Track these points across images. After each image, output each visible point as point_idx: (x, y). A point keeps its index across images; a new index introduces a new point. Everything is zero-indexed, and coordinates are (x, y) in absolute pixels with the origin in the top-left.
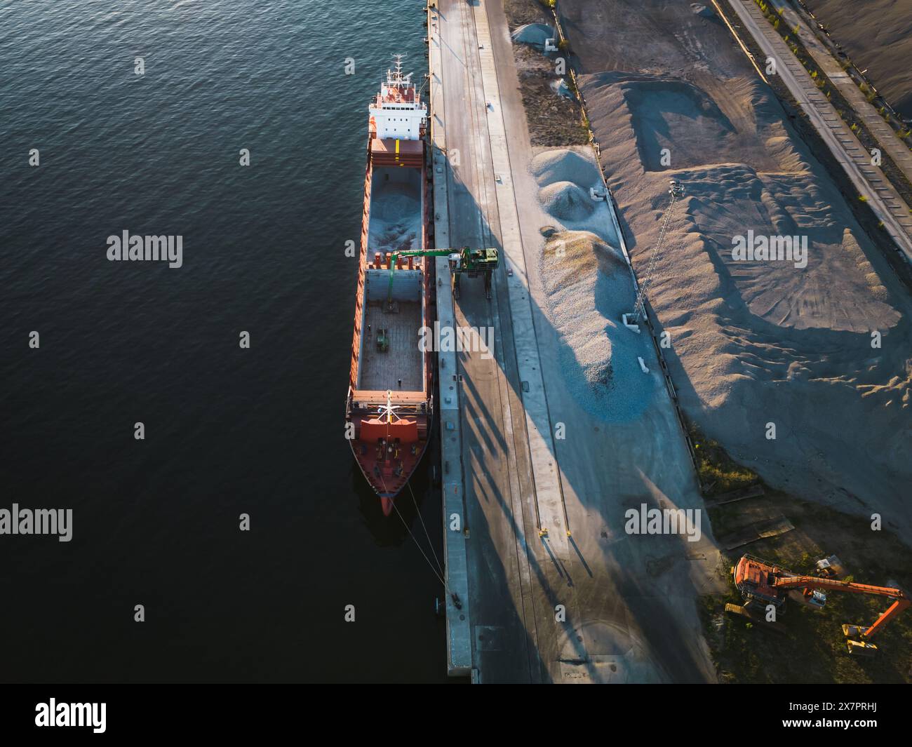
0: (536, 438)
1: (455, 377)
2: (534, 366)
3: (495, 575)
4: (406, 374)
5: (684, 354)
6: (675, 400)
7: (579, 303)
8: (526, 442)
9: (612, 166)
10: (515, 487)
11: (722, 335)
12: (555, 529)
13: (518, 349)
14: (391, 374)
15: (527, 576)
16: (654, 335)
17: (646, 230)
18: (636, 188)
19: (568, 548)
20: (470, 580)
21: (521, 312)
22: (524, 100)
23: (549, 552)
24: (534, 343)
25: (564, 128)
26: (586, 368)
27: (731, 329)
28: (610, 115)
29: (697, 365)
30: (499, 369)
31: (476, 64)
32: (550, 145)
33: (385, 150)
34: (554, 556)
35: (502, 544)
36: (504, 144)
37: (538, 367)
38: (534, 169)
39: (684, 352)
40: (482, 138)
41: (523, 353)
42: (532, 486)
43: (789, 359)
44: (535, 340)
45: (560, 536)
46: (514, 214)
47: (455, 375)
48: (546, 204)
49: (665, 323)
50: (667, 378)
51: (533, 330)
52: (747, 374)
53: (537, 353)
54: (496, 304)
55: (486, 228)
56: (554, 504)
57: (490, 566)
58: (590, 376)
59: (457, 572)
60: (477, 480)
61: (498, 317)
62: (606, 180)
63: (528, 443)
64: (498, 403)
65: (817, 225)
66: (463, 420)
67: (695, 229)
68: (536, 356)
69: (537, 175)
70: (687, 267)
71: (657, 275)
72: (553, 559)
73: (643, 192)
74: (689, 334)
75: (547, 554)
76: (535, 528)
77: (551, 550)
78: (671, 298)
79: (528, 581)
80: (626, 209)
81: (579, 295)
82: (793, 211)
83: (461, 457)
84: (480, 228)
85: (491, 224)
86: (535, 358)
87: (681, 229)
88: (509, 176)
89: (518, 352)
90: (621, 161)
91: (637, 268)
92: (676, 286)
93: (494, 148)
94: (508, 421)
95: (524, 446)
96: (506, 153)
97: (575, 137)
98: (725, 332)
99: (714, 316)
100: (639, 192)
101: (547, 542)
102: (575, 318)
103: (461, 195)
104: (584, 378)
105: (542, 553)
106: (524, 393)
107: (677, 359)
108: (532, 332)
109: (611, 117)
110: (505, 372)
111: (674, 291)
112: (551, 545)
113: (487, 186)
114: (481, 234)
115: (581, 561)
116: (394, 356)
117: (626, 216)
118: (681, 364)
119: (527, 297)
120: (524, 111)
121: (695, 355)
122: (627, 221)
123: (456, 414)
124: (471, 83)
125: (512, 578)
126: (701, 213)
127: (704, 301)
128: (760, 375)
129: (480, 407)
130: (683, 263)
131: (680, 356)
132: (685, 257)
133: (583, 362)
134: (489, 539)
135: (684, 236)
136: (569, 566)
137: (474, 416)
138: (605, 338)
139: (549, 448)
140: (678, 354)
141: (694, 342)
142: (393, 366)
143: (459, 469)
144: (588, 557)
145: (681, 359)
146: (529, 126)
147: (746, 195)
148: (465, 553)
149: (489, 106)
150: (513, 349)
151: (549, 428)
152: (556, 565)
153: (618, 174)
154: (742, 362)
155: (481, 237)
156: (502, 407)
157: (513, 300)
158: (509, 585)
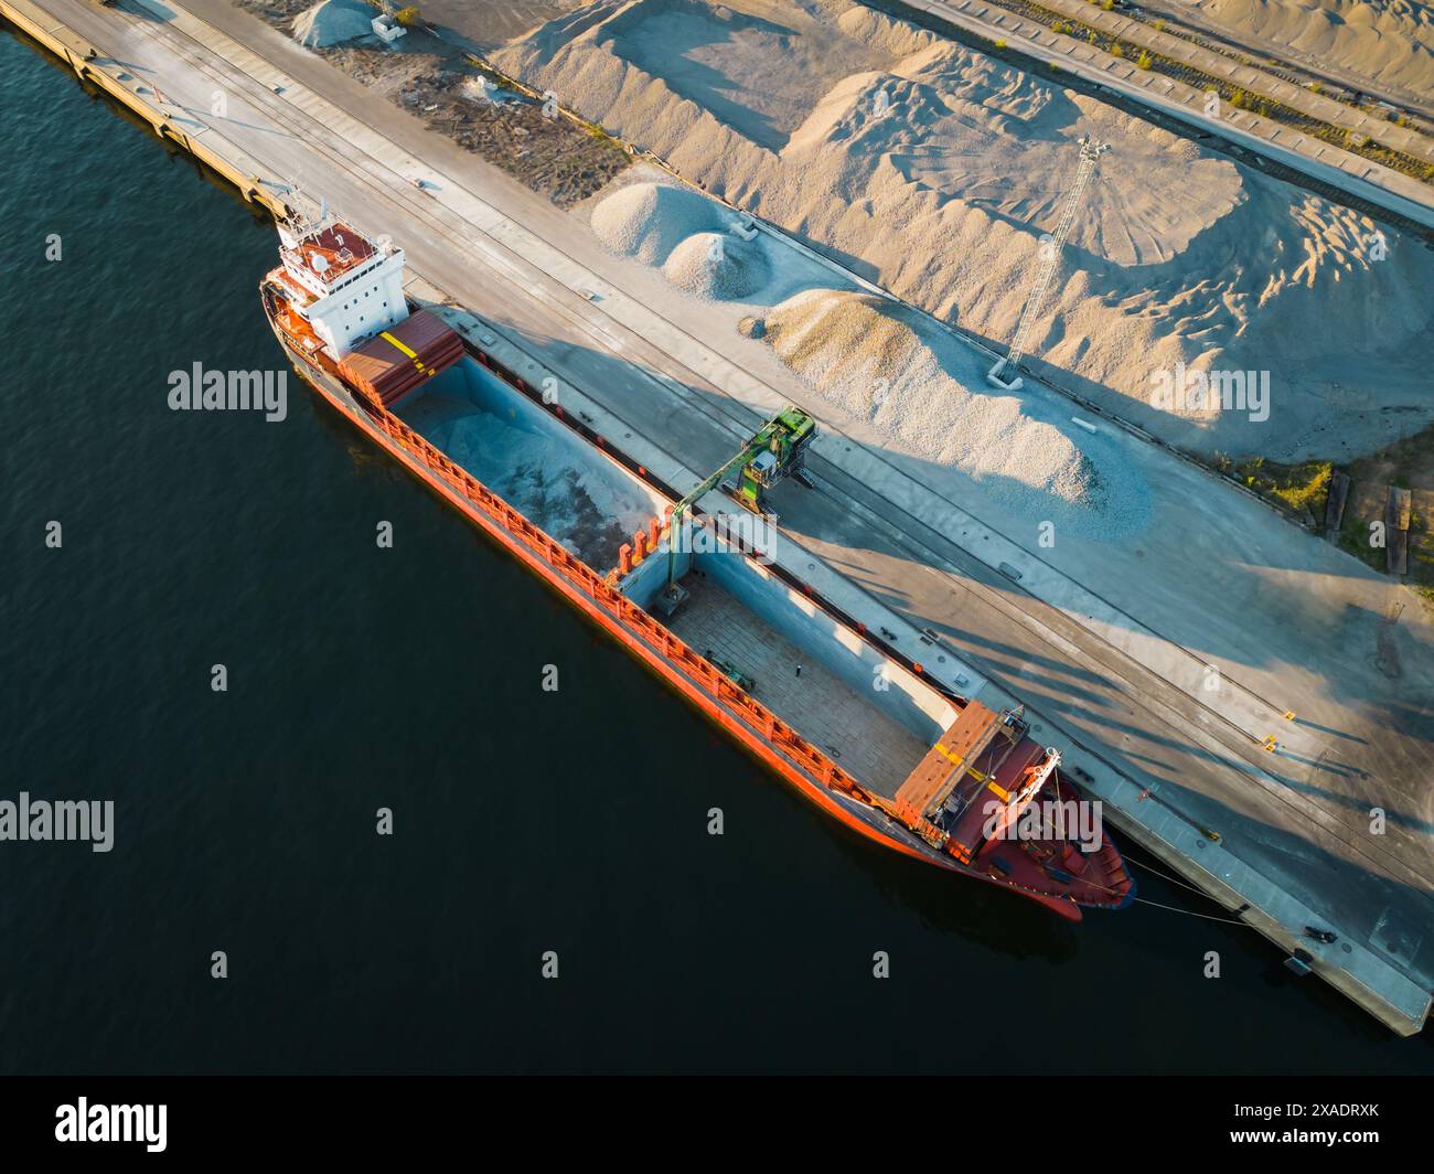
0: (1106, 630)
1: (922, 639)
2: (982, 534)
3: (1301, 855)
4: (817, 694)
5: (1105, 375)
6: (1158, 442)
7: (936, 401)
8: (1105, 646)
9: (712, 173)
10: (1173, 718)
11: (1133, 318)
12: (1269, 725)
13: (935, 527)
14: (801, 713)
15: (1323, 816)
16: (1039, 377)
17: (870, 240)
18: (788, 187)
19: (1308, 735)
20: (1288, 890)
21: (870, 471)
22: (459, 142)
23: (1301, 760)
24: (941, 502)
25: (573, 155)
26: (1050, 484)
27: (1130, 303)
28: (623, 95)
29: (1139, 376)
30: (953, 576)
31: (305, 124)
32: (588, 195)
33: (390, 365)
34: (1311, 759)
35: (1255, 807)
36: (523, 232)
37: (987, 532)
38: (617, 245)
39: (1102, 374)
40: (481, 244)
41: (948, 527)
42: (1183, 697)
43: (1217, 296)
44: (937, 498)
45: (1287, 730)
46: (680, 335)
47: (921, 635)
48: (701, 289)
49: (1037, 350)
50: (1113, 419)
51: (915, 485)
52: (1209, 348)
53: (961, 513)
54: (830, 487)
55: (671, 384)
56: (1229, 696)
57: (1283, 849)
58: (1069, 491)
59: (1270, 899)
60: (1129, 754)
61: (857, 504)
62: (724, 200)
63: (1110, 645)
64: (1014, 625)
65: (1040, 105)
66: (1010, 689)
67: (944, 199)
68: (966, 518)
69: (633, 252)
70: (991, 257)
71: (956, 293)
72: (1315, 765)
73: (805, 188)
74: (1085, 344)
75: (1304, 766)
76: (1254, 747)
77: (1301, 756)
78: (1011, 312)
79: (1332, 820)
80: (804, 225)
81: (923, 390)
82: (999, 103)
83: (1076, 743)
84: (665, 390)
85: (669, 372)
86: (968, 522)
87: (925, 209)
88: (598, 280)
89: (940, 531)
90: (721, 158)
91: (916, 301)
92: (1000, 292)
93: (520, 248)
94: (1054, 638)
95: (1110, 653)
96: (546, 245)
97: (604, 159)
98: (1129, 312)
99: (1096, 300)
100: (799, 189)
101: (1285, 750)
102: (951, 425)
103: (567, 357)
104: (1059, 499)
105: (1298, 770)
106: (1020, 582)
107: (1100, 386)
108: (918, 489)
109: (628, 99)
110: (965, 574)
111: (1006, 300)
112: (1292, 750)
113: (589, 317)
114: (675, 398)
115: (1337, 737)
116: (767, 683)
117: (816, 235)
118: (1113, 392)
119: (851, 445)
120: (484, 162)
121: (1121, 366)
122: (825, 243)
123: (992, 689)
124: (345, 163)
125: (1317, 836)
126: (921, 170)
127: (1061, 289)
128: (1218, 338)
129: (1005, 653)
130: (979, 254)
131: (1101, 381)
132: (974, 244)
133: (1036, 479)
134: (1236, 816)
135: (941, 215)
136: (1335, 754)
137: (1015, 672)
138: (1033, 425)
139: (1133, 629)
140: (1097, 381)
141: (1103, 350)
142: (787, 699)
143: (1096, 762)
144: (1334, 723)
145: (1106, 383)
146: (522, 181)
147: (931, 113)
148: (1244, 865)
149: (422, 184)
150: (930, 533)
151: (1100, 601)
152: (1326, 768)
153: (735, 181)
154: (1189, 336)
155: (683, 403)
156: (1023, 625)
157: (842, 462)
158: (1326, 847)
